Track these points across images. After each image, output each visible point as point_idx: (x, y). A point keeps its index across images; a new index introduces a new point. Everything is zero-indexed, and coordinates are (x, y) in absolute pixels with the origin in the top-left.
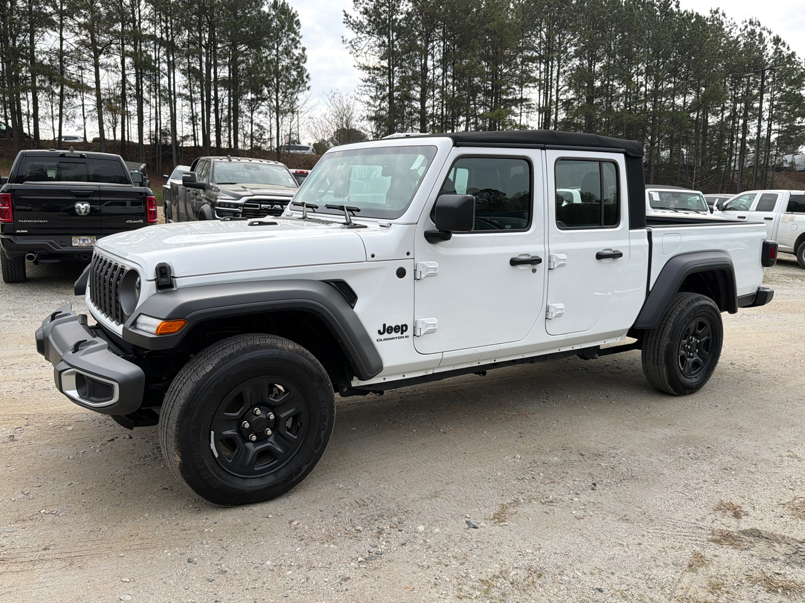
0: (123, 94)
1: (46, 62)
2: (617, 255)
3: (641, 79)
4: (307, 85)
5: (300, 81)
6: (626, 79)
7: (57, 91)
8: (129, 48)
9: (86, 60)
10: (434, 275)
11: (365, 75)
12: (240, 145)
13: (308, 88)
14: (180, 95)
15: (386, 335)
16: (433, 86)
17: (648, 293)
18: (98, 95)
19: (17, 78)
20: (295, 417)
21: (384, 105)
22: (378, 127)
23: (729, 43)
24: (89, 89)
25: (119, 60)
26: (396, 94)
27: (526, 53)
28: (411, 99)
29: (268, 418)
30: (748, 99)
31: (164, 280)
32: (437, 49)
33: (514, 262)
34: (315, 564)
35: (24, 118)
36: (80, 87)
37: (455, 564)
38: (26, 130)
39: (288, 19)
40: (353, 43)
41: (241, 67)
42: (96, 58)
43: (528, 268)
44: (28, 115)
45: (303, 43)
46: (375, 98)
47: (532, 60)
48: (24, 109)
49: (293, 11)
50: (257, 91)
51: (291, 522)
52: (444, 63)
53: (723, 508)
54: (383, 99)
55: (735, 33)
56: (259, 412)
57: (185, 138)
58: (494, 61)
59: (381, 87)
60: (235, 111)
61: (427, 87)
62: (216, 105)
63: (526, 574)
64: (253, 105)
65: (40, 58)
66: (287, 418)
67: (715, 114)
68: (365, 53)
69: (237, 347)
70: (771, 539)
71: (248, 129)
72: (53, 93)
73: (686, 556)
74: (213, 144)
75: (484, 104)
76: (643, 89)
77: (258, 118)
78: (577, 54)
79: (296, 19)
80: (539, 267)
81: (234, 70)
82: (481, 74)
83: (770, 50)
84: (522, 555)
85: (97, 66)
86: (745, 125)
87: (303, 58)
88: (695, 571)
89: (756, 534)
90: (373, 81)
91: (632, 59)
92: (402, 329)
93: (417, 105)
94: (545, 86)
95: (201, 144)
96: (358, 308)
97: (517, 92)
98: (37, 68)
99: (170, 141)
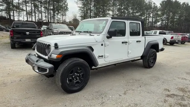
0: (32, 12)
1: (16, 5)
2: (140, 41)
3: (130, 10)
5: (67, 9)
6: (127, 10)
7: (18, 11)
8: (33, 2)
9: (24, 5)
10: (108, 45)
11: (79, 8)
12: (55, 22)
13: (68, 11)
14: (43, 12)
15: (99, 58)
16: (92, 11)
17: (145, 49)
18: (27, 12)
19: (10, 8)
20: (83, 75)
21: (83, 14)
22: (82, 18)
23: (146, 4)
24: (24, 10)
25: (31, 5)
26: (85, 12)
27: (109, 5)
28: (88, 13)
29: (78, 75)
30: (149, 14)
31: (56, 47)
32: (93, 4)
33: (123, 43)
34: (92, 105)
35: (11, 16)
36: (23, 10)
37: (119, 103)
38: (12, 19)
40: (77, 2)
41: (55, 7)
42: (26, 4)
43: (125, 44)
44: (12, 16)
45: (67, 2)
46: (81, 13)
47: (110, 6)
48: (11, 14)
50: (58, 11)
51: (84, 96)
52: (94, 6)
53: (166, 90)
54: (83, 13)
55: (147, 2)
56: (76, 74)
57: (44, 20)
58: (103, 6)
59: (82, 11)
60: (54, 15)
61: (91, 11)
62: (50, 14)
63: (134, 105)
64: (58, 14)
65: (14, 4)
66: (81, 75)
67: (143, 17)
68: (79, 4)
69: (72, 61)
70: (177, 96)
71: (57, 18)
72: (17, 11)
73: (163, 100)
74: (50, 22)
75: (102, 14)
76: (130, 12)
77: (59, 16)
78: (119, 5)
80: (127, 44)
81: (54, 7)
82: (101, 9)
83: (153, 5)
84: (132, 101)
85: (26, 6)
86: (148, 19)
87: (67, 5)
88: (166, 103)
89: (174, 95)
90: (81, 9)
91: (129, 6)
92: (102, 56)
93: (89, 14)
94: (113, 11)
95: (47, 21)
96: (94, 52)
97: (108, 12)
98: (14, 6)
99: (41, 21)
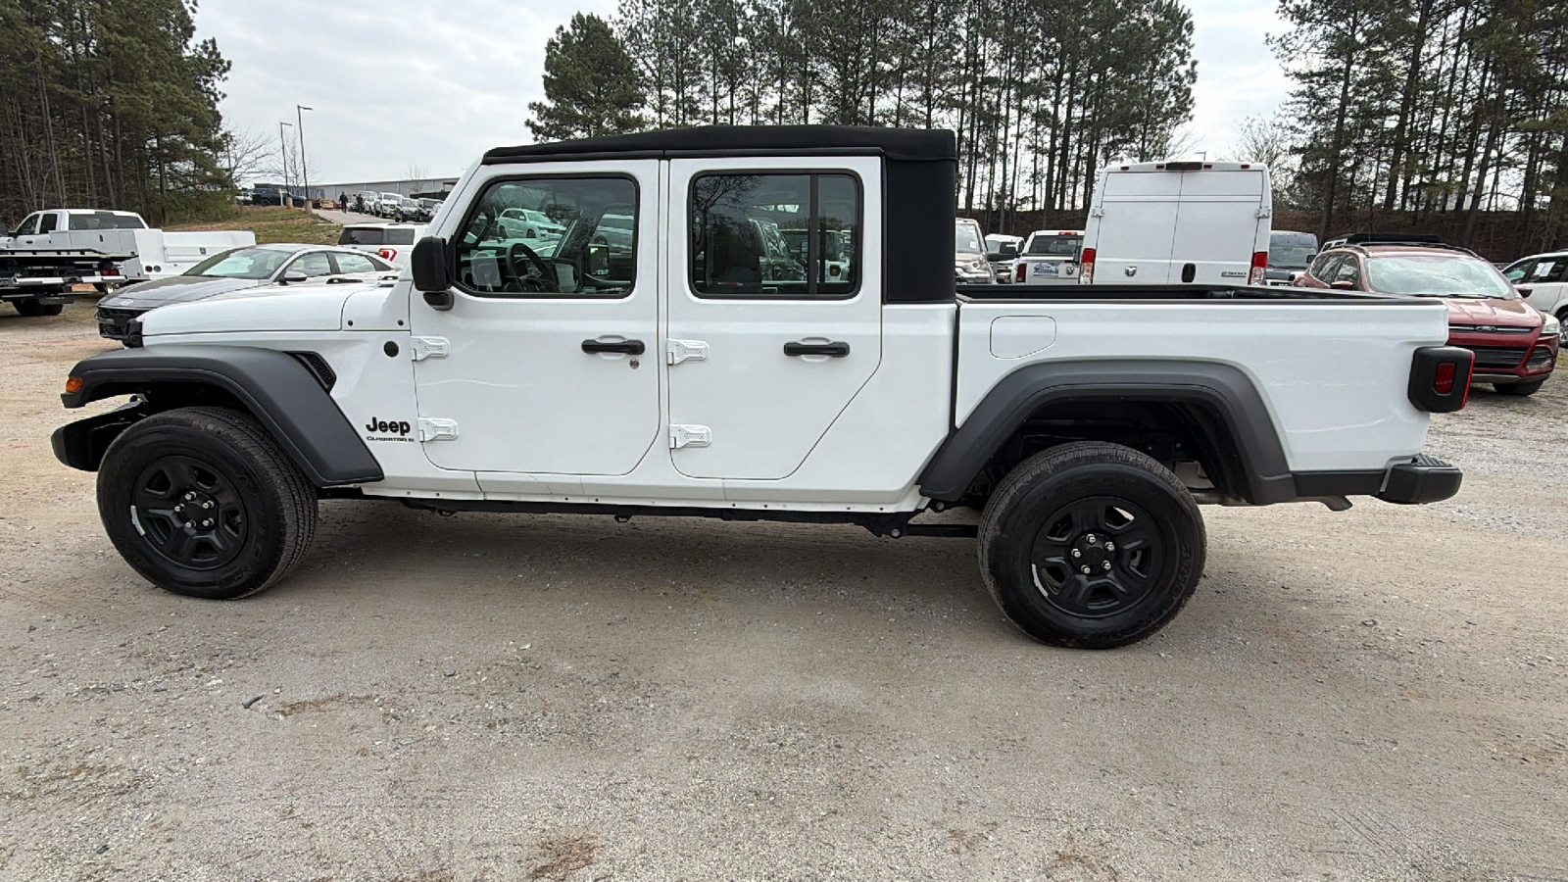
2: (837, 350)
4: (1190, 114)
10: (439, 356)
13: (1191, 118)
15: (378, 433)
17: (953, 430)
33: (591, 348)
39: (1176, 23)
40: (1284, 41)
43: (621, 360)
49: (1185, 11)
56: (190, 497)
68: (1305, 53)
79: (1187, 21)
80: (642, 358)
87: (1190, 76)
90: (1308, 93)
92: (402, 428)
96: (337, 392)
